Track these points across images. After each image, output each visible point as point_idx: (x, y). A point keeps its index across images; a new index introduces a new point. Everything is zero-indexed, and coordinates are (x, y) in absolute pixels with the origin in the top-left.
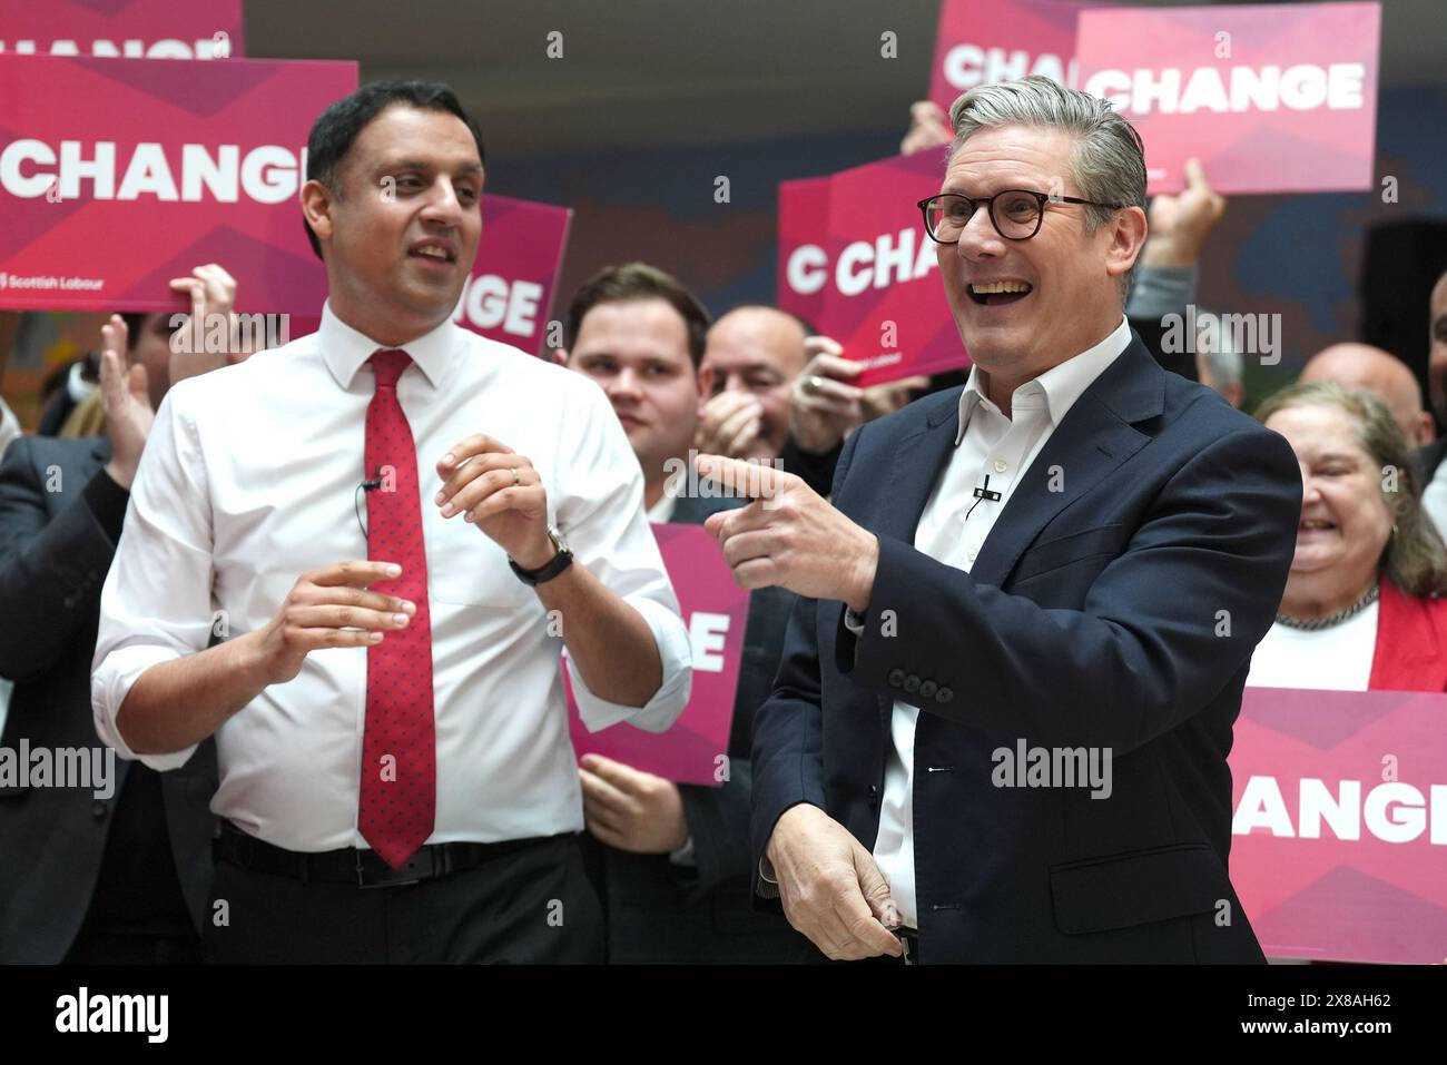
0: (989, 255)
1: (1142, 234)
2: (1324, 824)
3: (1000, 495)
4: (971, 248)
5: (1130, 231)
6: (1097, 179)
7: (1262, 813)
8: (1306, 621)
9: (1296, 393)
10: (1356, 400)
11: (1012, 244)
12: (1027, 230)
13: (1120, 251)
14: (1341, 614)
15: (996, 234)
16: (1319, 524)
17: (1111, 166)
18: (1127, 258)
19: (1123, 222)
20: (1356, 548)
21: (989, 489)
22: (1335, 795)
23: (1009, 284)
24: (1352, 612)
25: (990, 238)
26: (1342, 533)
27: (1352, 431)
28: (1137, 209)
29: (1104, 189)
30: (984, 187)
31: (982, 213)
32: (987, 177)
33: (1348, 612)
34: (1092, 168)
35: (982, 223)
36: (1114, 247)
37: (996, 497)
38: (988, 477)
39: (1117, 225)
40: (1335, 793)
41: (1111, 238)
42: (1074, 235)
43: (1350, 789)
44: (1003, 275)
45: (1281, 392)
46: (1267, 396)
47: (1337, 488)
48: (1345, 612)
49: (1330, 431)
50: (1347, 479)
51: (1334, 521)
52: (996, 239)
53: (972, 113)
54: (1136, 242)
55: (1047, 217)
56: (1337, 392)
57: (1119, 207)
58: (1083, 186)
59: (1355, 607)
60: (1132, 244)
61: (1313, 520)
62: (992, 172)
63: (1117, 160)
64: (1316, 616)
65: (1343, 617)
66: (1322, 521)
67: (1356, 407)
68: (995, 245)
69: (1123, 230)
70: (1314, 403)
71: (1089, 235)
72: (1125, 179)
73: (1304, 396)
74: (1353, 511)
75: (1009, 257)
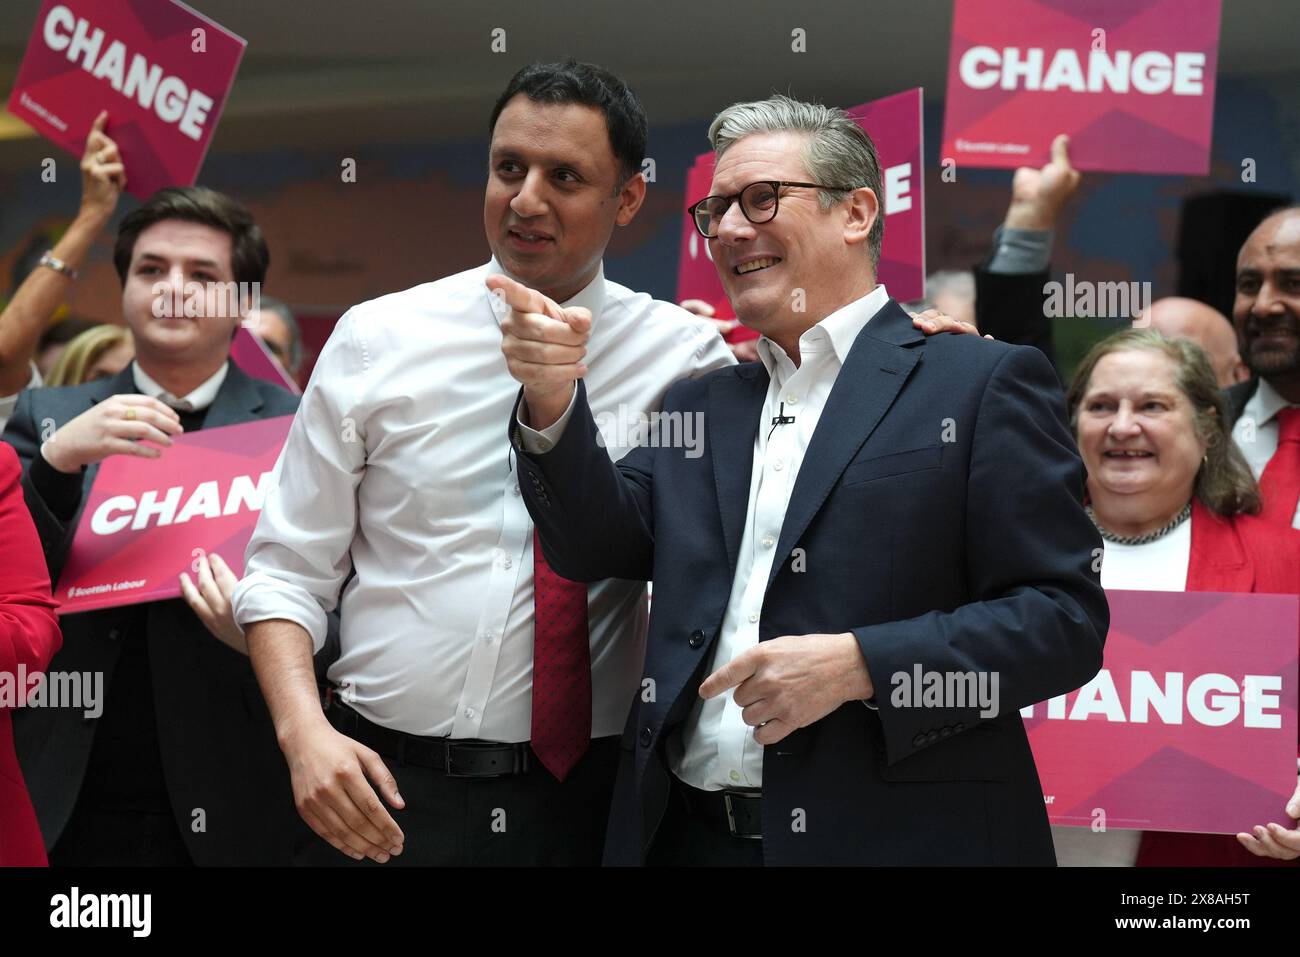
0: (743, 239)
1: (874, 209)
2: (1152, 710)
3: (794, 418)
4: (727, 236)
5: (863, 208)
6: (827, 167)
7: (1099, 702)
8: (1129, 537)
9: (1123, 339)
10: (1175, 345)
11: (761, 227)
12: (768, 214)
13: (856, 223)
14: (1159, 531)
15: (747, 222)
16: (1140, 454)
17: (835, 155)
18: (863, 229)
19: (856, 201)
20: (1171, 475)
21: (785, 415)
22: (1162, 685)
23: (764, 260)
24: (1169, 529)
25: (742, 225)
26: (1158, 461)
27: (1170, 374)
28: (867, 189)
29: (833, 173)
30: (734, 187)
31: (735, 207)
32: (735, 179)
33: (1166, 530)
34: (820, 158)
35: (733, 215)
36: (850, 220)
37: (790, 420)
38: (782, 404)
39: (851, 204)
40: (1162, 684)
41: (846, 214)
42: (810, 213)
43: (1174, 679)
44: (756, 254)
45: (1111, 337)
46: (1099, 341)
47: (1155, 422)
48: (1163, 530)
49: (1151, 373)
50: (1166, 415)
51: (1150, 450)
52: (747, 225)
53: (723, 132)
54: (869, 216)
55: (784, 202)
56: (1158, 338)
57: (849, 190)
58: (815, 175)
59: (1171, 525)
60: (866, 218)
61: (1134, 451)
62: (738, 174)
63: (844, 151)
64: (1137, 532)
65: (1161, 534)
66: (1143, 451)
67: (1174, 352)
68: (746, 230)
69: (858, 207)
70: (1137, 348)
71: (825, 212)
72: (852, 165)
73: (1131, 342)
74: (1170, 443)
75: (759, 239)
